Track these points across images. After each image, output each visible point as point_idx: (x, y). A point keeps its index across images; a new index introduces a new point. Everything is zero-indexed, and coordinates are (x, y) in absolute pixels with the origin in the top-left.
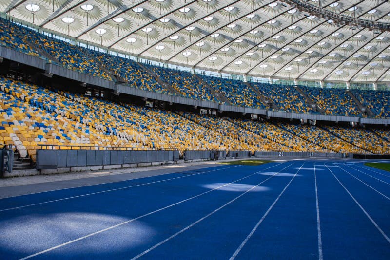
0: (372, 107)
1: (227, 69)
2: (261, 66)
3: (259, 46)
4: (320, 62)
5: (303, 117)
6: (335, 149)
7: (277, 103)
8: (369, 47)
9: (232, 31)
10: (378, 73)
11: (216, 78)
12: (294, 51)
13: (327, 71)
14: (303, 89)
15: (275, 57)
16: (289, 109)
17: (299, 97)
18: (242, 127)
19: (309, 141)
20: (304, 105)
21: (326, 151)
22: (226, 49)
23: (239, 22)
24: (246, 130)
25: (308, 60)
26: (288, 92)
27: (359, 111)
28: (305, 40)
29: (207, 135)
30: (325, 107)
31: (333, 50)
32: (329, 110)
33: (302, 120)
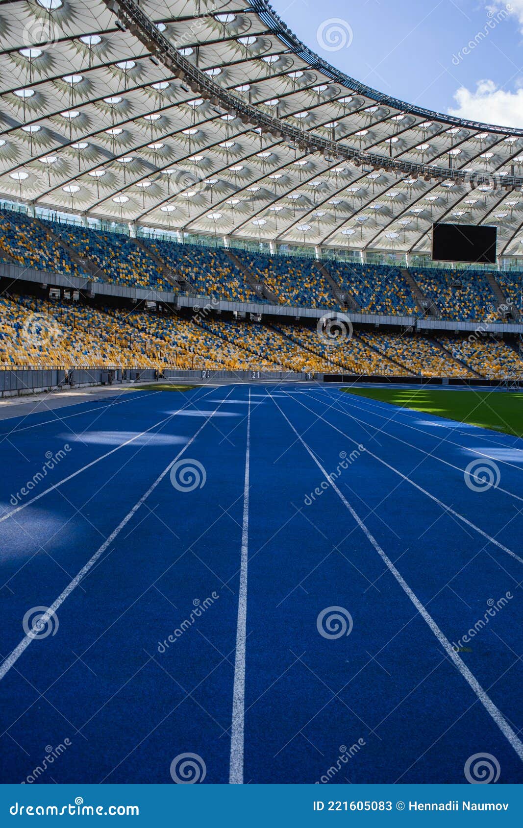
0: (357, 294)
1: (98, 211)
2: (164, 209)
3: (164, 172)
4: (271, 208)
5: (239, 308)
6: (293, 365)
7: (193, 282)
8: (354, 188)
9: (114, 141)
10: (369, 233)
11: (77, 228)
12: (226, 185)
13: (283, 224)
14: (240, 257)
15: (191, 193)
16: (215, 292)
17: (233, 270)
18: (132, 325)
19: (250, 351)
20: (242, 286)
21: (279, 369)
22: (99, 173)
23: (130, 126)
24: (140, 331)
25: (250, 203)
26: (213, 261)
27: (335, 300)
28: (247, 169)
29: (74, 340)
30: (279, 290)
31: (295, 189)
32: (285, 296)
33: (236, 313)
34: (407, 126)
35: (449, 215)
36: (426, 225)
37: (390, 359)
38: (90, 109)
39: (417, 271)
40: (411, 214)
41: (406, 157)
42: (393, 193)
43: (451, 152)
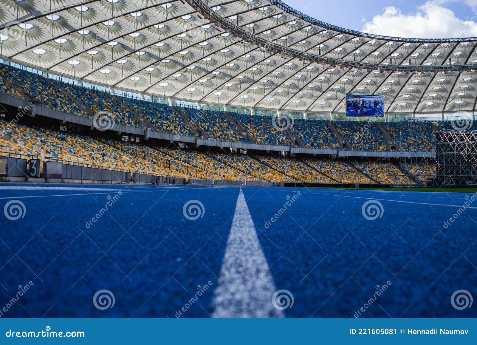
0: (303, 136)
1: (150, 91)
2: (189, 90)
3: (189, 68)
4: (251, 88)
5: (233, 146)
6: (266, 178)
7: (206, 131)
8: (299, 75)
9: (160, 50)
10: (309, 101)
11: (139, 101)
12: (225, 75)
13: (258, 97)
14: (233, 116)
15: (204, 80)
16: (219, 137)
17: (229, 124)
18: (170, 156)
19: (240, 170)
20: (235, 133)
21: (257, 180)
22: (151, 69)
23: (169, 41)
24: (175, 159)
25: (239, 86)
26: (218, 119)
27: (289, 140)
28: (237, 65)
29: (136, 163)
30: (256, 135)
31: (265, 76)
32: (260, 139)
33: (231, 148)
34: (329, 37)
35: (354, 90)
36: (341, 96)
37: (323, 174)
38: (146, 32)
39: (337, 123)
40: (333, 90)
41: (329, 55)
42: (322, 78)
43: (354, 52)
